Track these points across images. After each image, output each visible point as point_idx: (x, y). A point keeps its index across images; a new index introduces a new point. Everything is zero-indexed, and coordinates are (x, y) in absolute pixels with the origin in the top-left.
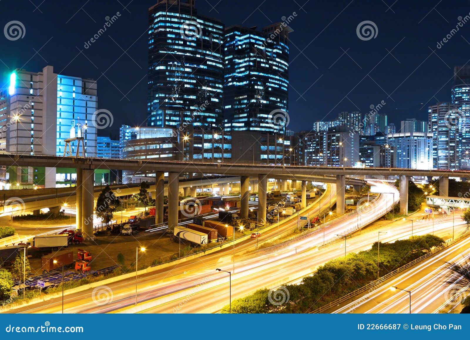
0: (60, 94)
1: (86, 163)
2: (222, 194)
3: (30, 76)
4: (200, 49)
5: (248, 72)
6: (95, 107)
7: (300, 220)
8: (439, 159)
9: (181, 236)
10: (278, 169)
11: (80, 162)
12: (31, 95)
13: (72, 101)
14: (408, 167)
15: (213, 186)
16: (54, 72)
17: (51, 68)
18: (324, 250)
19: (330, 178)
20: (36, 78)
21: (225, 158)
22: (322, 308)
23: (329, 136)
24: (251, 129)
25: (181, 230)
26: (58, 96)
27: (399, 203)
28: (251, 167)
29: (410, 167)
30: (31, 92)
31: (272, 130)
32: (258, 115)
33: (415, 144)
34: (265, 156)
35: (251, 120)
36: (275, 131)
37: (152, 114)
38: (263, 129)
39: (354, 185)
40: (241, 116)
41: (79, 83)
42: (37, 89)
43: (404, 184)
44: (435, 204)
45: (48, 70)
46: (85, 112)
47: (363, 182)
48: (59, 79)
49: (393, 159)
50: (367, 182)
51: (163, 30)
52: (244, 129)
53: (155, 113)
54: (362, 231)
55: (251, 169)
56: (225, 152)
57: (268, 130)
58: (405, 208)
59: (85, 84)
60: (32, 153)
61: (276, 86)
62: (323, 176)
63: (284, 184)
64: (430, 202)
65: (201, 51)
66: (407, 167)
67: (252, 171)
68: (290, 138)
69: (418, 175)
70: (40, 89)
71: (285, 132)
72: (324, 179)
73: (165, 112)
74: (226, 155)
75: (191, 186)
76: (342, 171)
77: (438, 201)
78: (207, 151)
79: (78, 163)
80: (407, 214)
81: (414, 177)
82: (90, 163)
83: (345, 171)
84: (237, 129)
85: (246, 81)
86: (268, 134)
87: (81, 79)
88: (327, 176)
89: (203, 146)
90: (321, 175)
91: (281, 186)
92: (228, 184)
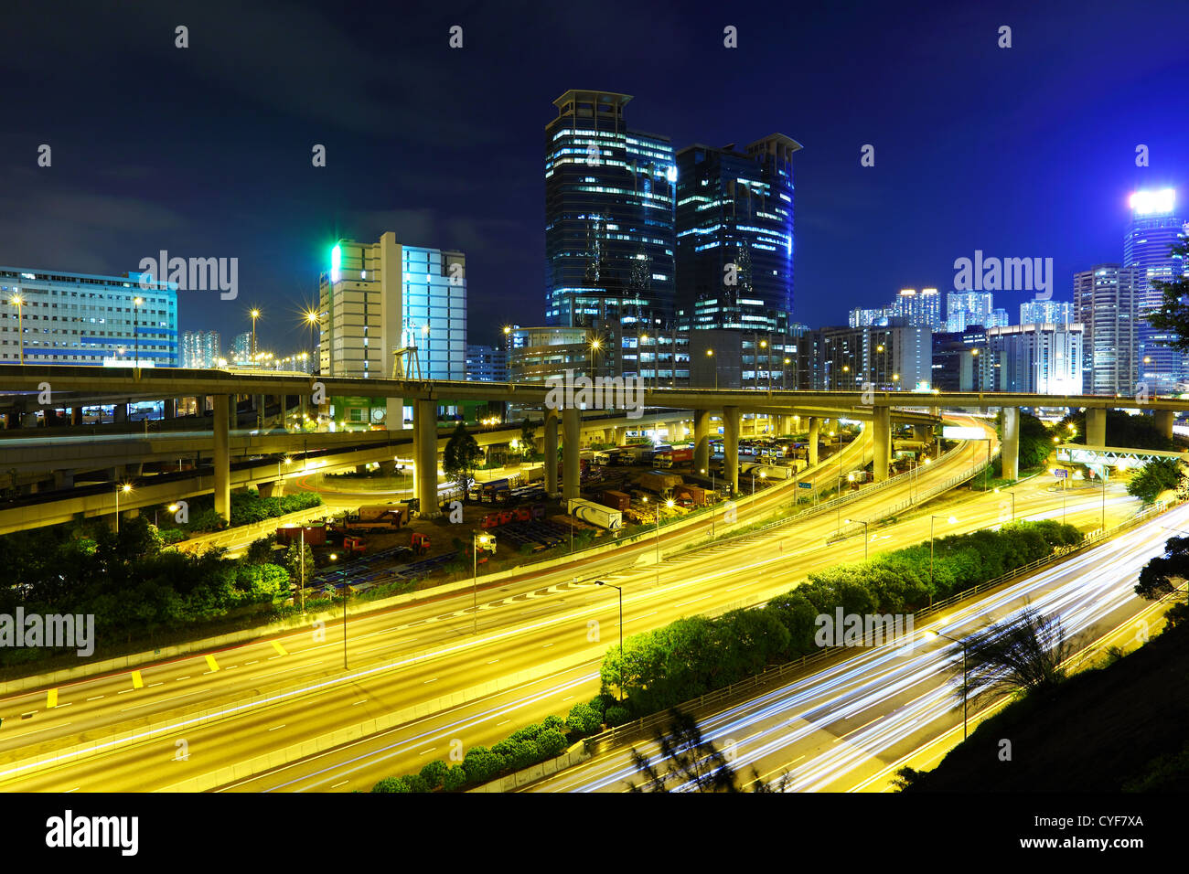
0: (406, 277)
1: (422, 389)
2: (671, 439)
3: (360, 250)
4: (633, 190)
5: (719, 226)
6: (462, 296)
7: (800, 489)
8: (1095, 373)
9: (579, 514)
10: (760, 397)
11: (412, 388)
12: (364, 280)
13: (426, 287)
14: (1031, 391)
15: (657, 426)
16: (397, 242)
17: (393, 235)
18: (838, 546)
19: (864, 412)
20: (371, 253)
21: (679, 378)
22: (785, 667)
23: (872, 335)
24: (725, 326)
25: (579, 505)
26: (404, 280)
27: (1001, 457)
28: (709, 393)
29: (1034, 389)
30: (364, 275)
31: (763, 327)
32: (738, 302)
33: (1046, 346)
34: (751, 374)
35: (725, 310)
36: (770, 329)
37: (554, 305)
38: (747, 327)
39: (916, 426)
40: (708, 303)
41: (436, 257)
42: (371, 271)
43: (1011, 421)
44: (1075, 460)
45: (387, 239)
46: (447, 305)
47: (932, 418)
48: (404, 253)
49: (999, 375)
50: (941, 418)
51: (569, 161)
52: (713, 326)
53: (557, 304)
54: (919, 512)
55: (708, 397)
56: (678, 368)
57: (755, 327)
58: (1013, 468)
59: (446, 259)
60: (366, 375)
61: (771, 248)
62: (851, 408)
63: (785, 423)
64: (1064, 457)
65: (634, 193)
66: (1028, 389)
67: (711, 400)
68: (798, 339)
69: (1050, 405)
70: (376, 270)
71: (789, 331)
72: (852, 414)
73: (574, 301)
74: (679, 373)
75: (616, 427)
76: (883, 398)
77: (1081, 454)
78: (646, 366)
79: (409, 389)
80: (1017, 478)
81: (1042, 408)
82: (429, 390)
83: (887, 398)
84: (700, 327)
85: (715, 241)
86: (756, 334)
87: (439, 251)
88: (856, 409)
89: (639, 357)
90: (846, 407)
91: (779, 426)
92: (682, 422)
